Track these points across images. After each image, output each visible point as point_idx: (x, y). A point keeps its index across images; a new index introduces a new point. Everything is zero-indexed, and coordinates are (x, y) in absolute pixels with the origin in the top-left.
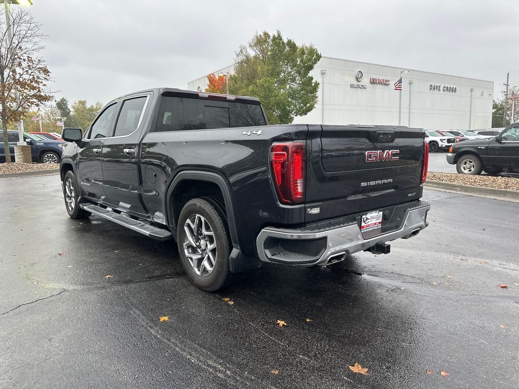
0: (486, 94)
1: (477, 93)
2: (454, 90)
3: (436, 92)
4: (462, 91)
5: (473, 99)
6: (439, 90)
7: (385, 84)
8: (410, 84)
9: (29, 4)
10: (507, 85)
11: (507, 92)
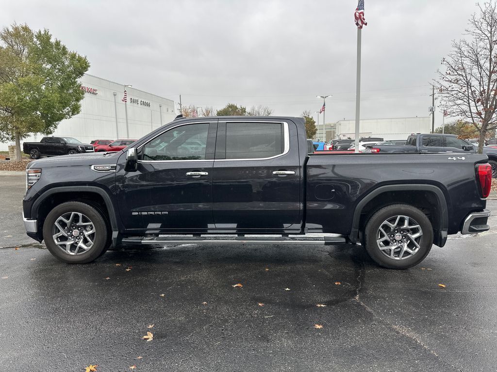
0: (170, 110)
1: (164, 108)
2: (148, 105)
3: (135, 105)
4: (154, 106)
5: (162, 114)
6: (138, 104)
7: (93, 93)
8: (115, 95)
10: (181, 104)
11: (181, 110)
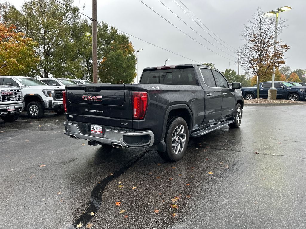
9: (290, 9)
